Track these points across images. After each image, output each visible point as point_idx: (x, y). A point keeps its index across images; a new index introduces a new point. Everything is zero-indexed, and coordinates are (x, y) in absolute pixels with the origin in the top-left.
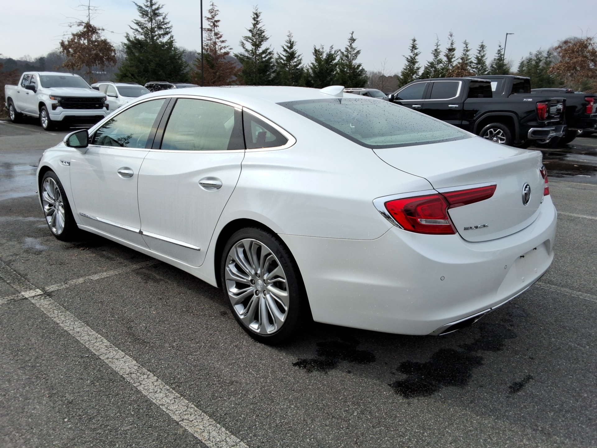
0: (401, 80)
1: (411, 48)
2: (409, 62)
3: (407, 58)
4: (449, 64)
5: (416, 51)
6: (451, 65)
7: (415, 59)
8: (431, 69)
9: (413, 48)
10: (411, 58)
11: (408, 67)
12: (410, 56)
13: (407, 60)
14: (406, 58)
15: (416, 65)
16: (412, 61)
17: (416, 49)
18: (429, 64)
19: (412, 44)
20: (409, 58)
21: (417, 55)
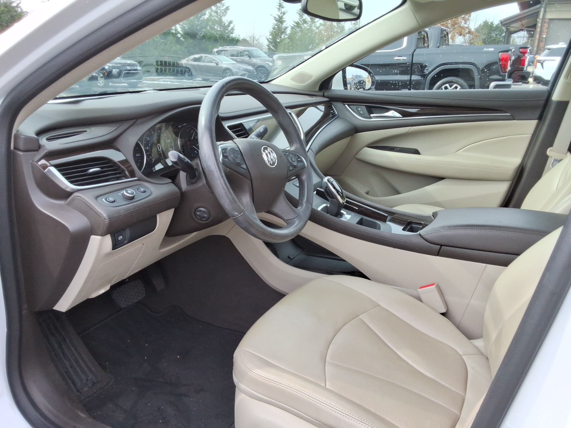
0: (270, 40)
1: (278, 7)
2: (276, 21)
3: (275, 17)
4: (312, 24)
5: (283, 10)
6: (315, 26)
7: (283, 18)
8: (297, 29)
9: (280, 7)
10: (279, 17)
11: (276, 27)
12: (277, 15)
13: (275, 20)
14: (273, 17)
15: (284, 25)
16: (280, 20)
17: (283, 8)
18: (295, 24)
19: (279, 3)
20: (277, 17)
21: (284, 14)
